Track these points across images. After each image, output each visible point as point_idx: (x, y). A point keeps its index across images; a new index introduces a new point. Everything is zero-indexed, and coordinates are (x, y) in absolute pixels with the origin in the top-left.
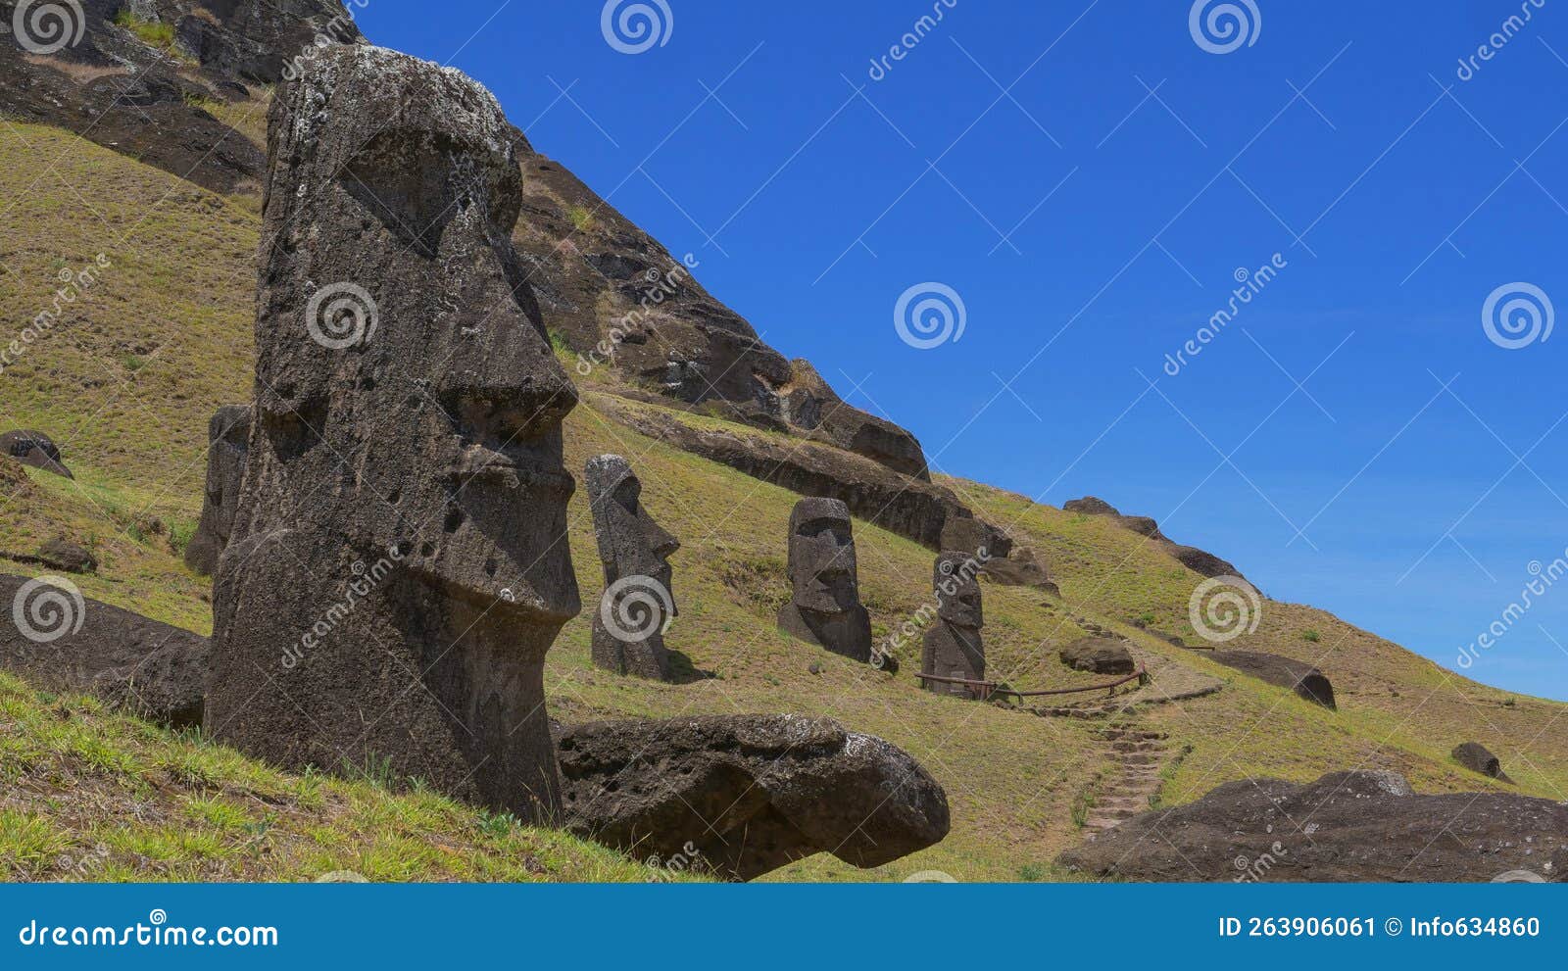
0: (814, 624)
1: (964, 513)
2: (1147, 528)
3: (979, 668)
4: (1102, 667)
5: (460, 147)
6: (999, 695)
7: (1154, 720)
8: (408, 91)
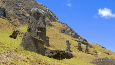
0: (79, 49)
1: (89, 44)
2: (100, 45)
3: (88, 52)
4: (95, 52)
5: (40, 14)
6: (89, 54)
7: (98, 55)
8: (37, 10)
